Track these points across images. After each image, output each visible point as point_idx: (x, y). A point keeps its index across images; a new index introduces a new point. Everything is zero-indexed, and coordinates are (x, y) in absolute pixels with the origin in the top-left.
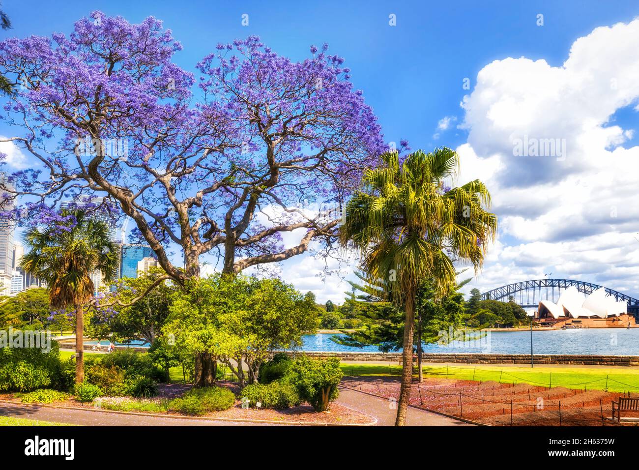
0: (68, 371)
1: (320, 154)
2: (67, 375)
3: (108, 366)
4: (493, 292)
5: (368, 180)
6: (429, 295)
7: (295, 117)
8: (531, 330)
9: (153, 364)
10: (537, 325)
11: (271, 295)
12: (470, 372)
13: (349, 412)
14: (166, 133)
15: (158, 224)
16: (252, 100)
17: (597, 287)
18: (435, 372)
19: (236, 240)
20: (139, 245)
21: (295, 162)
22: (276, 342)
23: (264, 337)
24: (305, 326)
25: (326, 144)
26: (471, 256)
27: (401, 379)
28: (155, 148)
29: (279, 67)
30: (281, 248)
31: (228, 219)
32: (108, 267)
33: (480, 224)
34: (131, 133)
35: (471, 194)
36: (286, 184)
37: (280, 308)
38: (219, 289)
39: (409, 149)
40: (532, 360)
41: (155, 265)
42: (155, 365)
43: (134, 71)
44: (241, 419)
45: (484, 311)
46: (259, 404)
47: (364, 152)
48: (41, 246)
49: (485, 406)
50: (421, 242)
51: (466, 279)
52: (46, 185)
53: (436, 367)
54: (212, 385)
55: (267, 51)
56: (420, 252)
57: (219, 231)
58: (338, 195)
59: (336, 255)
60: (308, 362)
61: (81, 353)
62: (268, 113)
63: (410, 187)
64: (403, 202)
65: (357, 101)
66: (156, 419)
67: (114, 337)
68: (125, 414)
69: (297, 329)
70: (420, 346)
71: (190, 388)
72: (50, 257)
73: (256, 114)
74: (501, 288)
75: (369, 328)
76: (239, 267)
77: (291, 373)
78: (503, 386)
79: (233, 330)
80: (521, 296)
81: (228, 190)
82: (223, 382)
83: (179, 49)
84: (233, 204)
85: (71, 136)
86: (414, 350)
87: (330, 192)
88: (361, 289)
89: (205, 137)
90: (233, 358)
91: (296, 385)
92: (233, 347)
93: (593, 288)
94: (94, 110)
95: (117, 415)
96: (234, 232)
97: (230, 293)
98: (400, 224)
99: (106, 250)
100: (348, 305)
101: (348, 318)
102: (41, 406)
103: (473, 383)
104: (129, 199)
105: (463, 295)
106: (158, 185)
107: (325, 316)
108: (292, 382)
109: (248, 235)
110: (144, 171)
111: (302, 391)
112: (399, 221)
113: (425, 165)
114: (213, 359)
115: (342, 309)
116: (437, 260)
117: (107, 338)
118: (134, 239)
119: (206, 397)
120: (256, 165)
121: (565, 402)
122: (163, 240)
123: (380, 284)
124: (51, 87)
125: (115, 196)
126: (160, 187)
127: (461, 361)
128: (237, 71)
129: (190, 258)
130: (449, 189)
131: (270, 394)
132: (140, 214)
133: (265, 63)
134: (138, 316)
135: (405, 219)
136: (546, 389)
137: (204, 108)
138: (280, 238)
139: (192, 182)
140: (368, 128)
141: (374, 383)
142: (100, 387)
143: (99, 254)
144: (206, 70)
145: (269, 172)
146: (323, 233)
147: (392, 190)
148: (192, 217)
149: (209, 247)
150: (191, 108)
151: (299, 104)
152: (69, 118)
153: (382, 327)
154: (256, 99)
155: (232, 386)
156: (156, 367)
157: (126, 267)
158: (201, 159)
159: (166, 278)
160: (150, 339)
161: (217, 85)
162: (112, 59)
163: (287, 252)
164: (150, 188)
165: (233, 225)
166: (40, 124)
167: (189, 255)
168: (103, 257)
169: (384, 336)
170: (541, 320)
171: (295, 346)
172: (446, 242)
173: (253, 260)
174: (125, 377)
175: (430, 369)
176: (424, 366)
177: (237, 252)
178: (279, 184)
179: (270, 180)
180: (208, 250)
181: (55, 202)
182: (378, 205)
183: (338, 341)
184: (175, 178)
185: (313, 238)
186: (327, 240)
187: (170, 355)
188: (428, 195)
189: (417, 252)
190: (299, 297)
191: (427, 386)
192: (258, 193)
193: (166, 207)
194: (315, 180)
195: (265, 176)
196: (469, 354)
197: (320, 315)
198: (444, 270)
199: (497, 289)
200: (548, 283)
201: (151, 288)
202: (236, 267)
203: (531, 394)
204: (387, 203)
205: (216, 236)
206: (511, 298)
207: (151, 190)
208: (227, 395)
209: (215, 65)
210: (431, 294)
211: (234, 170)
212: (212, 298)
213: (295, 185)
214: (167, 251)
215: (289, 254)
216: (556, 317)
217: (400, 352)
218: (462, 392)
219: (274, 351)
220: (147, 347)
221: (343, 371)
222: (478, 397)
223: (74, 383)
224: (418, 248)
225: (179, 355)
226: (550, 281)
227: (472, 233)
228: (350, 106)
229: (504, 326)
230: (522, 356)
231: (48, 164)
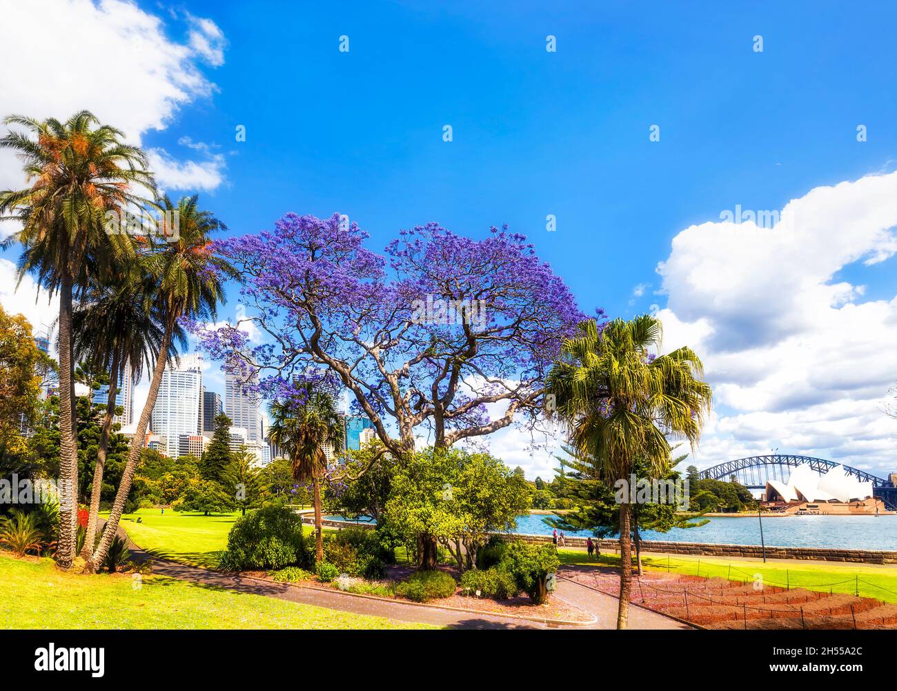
0: (310, 548)
1: (514, 324)
2: (309, 553)
3: (343, 544)
4: (712, 470)
5: (567, 350)
6: (642, 474)
7: (486, 290)
8: (760, 516)
9: (380, 543)
10: (766, 509)
11: (482, 471)
12: (694, 566)
13: (568, 607)
14: (369, 309)
15: (373, 395)
16: (441, 277)
17: (834, 465)
18: (655, 563)
19: (444, 412)
20: (360, 417)
21: (491, 332)
22: (491, 523)
23: (479, 517)
24: (518, 507)
25: (519, 314)
26: (686, 430)
27: (620, 571)
28: (362, 322)
29: (462, 247)
30: (487, 420)
31: (435, 390)
32: (337, 438)
33: (693, 394)
34: (340, 310)
35: (679, 363)
36: (485, 355)
37: (492, 486)
38: (434, 463)
39: (606, 317)
40: (764, 553)
41: (374, 436)
42: (382, 544)
43: (332, 257)
44: (463, 609)
45: (704, 492)
46: (478, 593)
47: (560, 321)
48: (282, 418)
49: (714, 608)
50: (629, 415)
51: (681, 456)
52: (281, 359)
53: (657, 558)
54: (433, 569)
55: (448, 233)
56: (630, 426)
57: (427, 402)
58: (537, 364)
59: (541, 428)
60: (524, 547)
61: (319, 529)
62: (459, 287)
63: (613, 356)
64: (606, 372)
65: (545, 273)
66: (386, 603)
67: (345, 512)
68: (358, 596)
69: (510, 509)
70: (637, 531)
71: (414, 571)
72: (290, 430)
73: (448, 289)
74: (721, 465)
75: (582, 510)
76: (449, 440)
77: (507, 559)
78: (734, 584)
79: (449, 508)
80: (745, 475)
81: (431, 362)
82: (443, 566)
83: (367, 237)
84: (436, 375)
85: (293, 314)
86: (631, 536)
87: (529, 362)
88: (570, 466)
89: (404, 311)
90: (452, 540)
91: (513, 572)
92: (451, 528)
93: (828, 466)
94: (307, 291)
95: (352, 598)
96: (442, 404)
97: (444, 468)
98: (606, 395)
99: (333, 421)
100: (557, 483)
101: (559, 497)
102: (290, 585)
103: (697, 578)
104: (346, 371)
105: (681, 473)
106: (368, 357)
107: (535, 494)
108: (509, 569)
109: (454, 407)
110: (355, 344)
111: (519, 579)
112: (603, 393)
113: (626, 333)
114: (433, 540)
115: (552, 487)
116: (649, 436)
117: (340, 513)
118: (355, 411)
119: (429, 581)
120: (454, 337)
121: (809, 607)
122: (379, 411)
123: (589, 461)
124: (270, 273)
125: (335, 369)
126: (371, 359)
127: (682, 551)
128: (423, 251)
129: (404, 430)
130: (654, 356)
131: (489, 581)
132: (358, 386)
133: (447, 244)
134: (363, 491)
135: (610, 390)
136: (783, 590)
137: (398, 285)
138: (485, 410)
139: (398, 354)
140: (561, 297)
141: (591, 574)
142: (337, 566)
143: (328, 427)
144: (394, 253)
145: (467, 343)
146: (527, 404)
147: (594, 359)
148: (402, 388)
149: (420, 419)
150: (387, 286)
151: (487, 278)
152: (289, 298)
153: (595, 509)
154: (445, 275)
155: (452, 570)
156: (383, 546)
157: (350, 438)
158: (403, 332)
159: (385, 451)
160: (375, 516)
161: (406, 264)
162: (312, 248)
163: (493, 425)
164: (363, 360)
165: (440, 397)
166: (267, 304)
167: (404, 428)
168: (331, 429)
169: (598, 520)
170: (770, 504)
171: (509, 527)
172: (656, 414)
173: (462, 433)
174: (357, 557)
175: (649, 559)
176: (644, 555)
177: (446, 424)
178: (477, 355)
179: (469, 350)
180: (419, 422)
181: (289, 374)
182: (581, 375)
183: (552, 523)
184: (383, 350)
185: (517, 410)
186: (531, 411)
187: (395, 534)
188: (633, 364)
189: (627, 426)
190: (509, 473)
191: (648, 581)
192: (460, 363)
193: (379, 378)
194: (512, 349)
195: (464, 346)
196: (691, 543)
197: (531, 493)
198: (657, 446)
199: (717, 466)
200: (775, 460)
201: (374, 461)
202: (447, 440)
203: (766, 596)
204: (590, 373)
205: (425, 408)
206: (733, 477)
207: (363, 362)
208: (448, 581)
209: (402, 248)
210: (644, 472)
211: (434, 342)
212: (428, 474)
213: (493, 355)
214: (384, 423)
215: (496, 427)
216: (788, 501)
217: (616, 539)
218: (687, 590)
219: (489, 532)
220: (374, 523)
221: (559, 559)
222: (705, 596)
223: (315, 561)
224: (627, 421)
225: (402, 534)
226: (777, 458)
227: (685, 404)
228: (539, 278)
229: (727, 510)
230: (752, 548)
231: (279, 339)
